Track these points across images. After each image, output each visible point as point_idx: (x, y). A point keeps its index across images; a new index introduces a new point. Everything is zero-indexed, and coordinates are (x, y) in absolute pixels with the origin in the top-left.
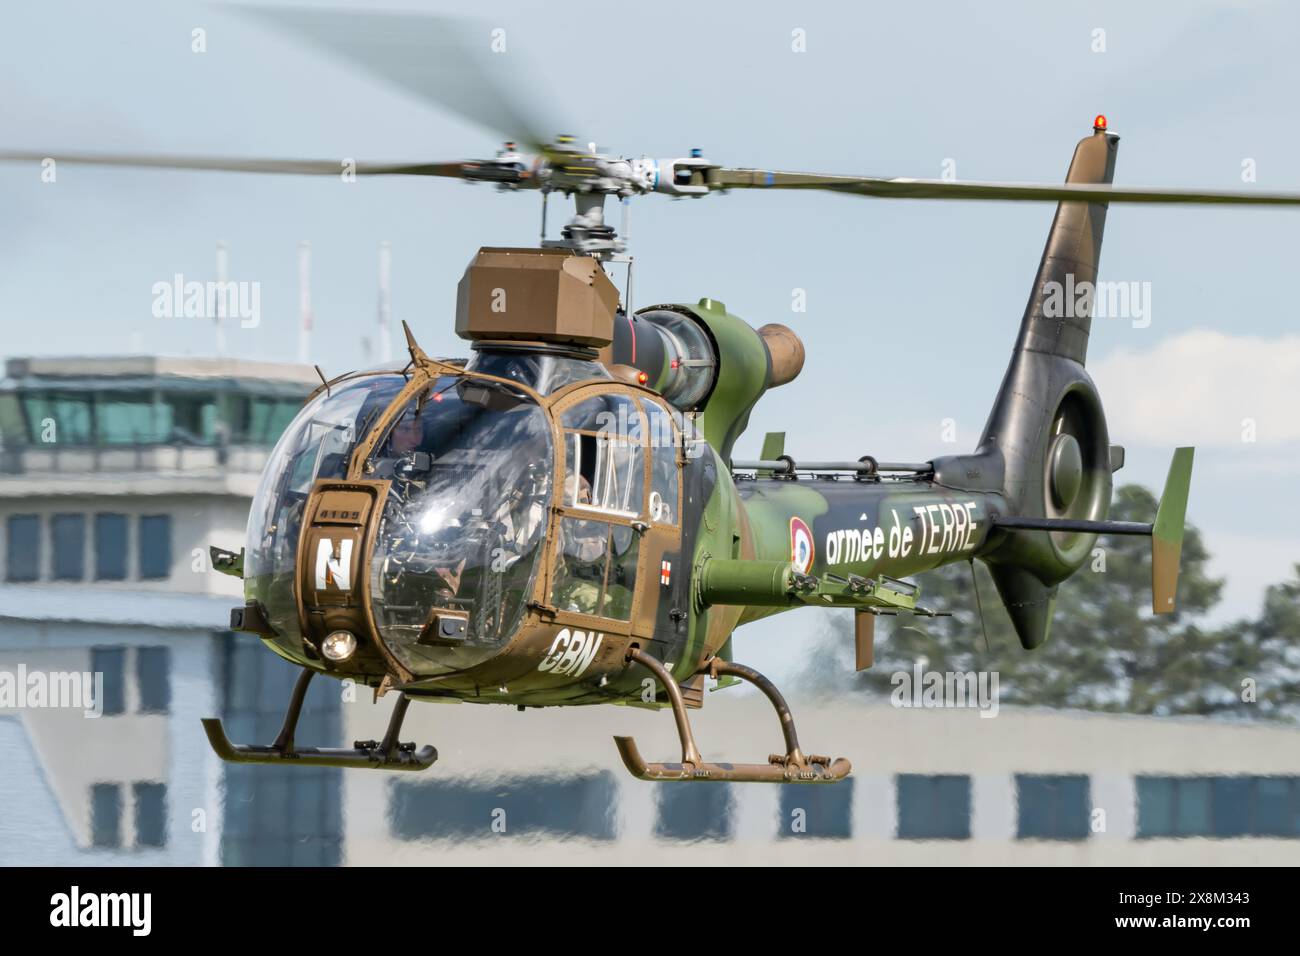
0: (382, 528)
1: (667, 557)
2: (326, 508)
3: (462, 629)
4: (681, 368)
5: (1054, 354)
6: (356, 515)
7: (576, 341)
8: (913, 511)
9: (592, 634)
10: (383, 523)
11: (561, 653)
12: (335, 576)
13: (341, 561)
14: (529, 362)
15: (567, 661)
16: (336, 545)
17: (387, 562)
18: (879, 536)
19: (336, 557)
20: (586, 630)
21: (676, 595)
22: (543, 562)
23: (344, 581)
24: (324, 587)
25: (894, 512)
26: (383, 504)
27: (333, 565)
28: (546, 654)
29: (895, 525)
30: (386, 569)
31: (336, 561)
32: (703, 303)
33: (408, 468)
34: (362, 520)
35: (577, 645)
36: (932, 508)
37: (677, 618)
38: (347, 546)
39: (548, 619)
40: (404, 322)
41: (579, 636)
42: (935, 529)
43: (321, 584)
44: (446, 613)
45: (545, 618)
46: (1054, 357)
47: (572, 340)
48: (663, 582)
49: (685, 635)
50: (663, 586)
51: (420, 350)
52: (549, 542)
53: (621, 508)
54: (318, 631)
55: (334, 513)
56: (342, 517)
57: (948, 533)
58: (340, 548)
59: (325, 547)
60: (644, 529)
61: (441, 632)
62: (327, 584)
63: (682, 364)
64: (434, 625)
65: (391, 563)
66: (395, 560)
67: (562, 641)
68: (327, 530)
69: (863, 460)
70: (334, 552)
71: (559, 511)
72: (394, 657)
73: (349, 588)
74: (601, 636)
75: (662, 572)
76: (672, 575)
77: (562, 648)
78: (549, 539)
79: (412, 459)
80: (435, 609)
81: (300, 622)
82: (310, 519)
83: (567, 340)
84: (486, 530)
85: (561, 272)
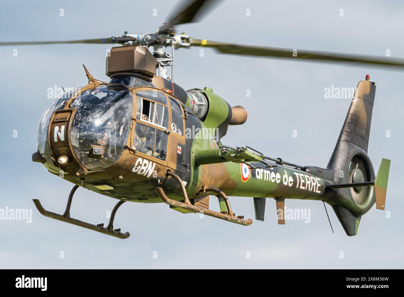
0: (74, 122)
1: (179, 145)
2: (57, 118)
3: (101, 151)
4: (195, 104)
5: (351, 142)
6: (66, 118)
7: (141, 72)
8: (293, 173)
9: (151, 162)
10: (75, 120)
11: (140, 166)
12: (60, 137)
13: (61, 132)
14: (126, 79)
15: (142, 171)
16: (60, 128)
17: (78, 135)
18: (278, 176)
19: (60, 131)
20: (149, 160)
21: (184, 158)
22: (129, 135)
23: (62, 139)
24: (57, 141)
25: (285, 171)
26: (74, 115)
27: (59, 133)
28: (134, 166)
29: (285, 174)
30: (78, 137)
31: (60, 132)
32: (205, 88)
33: (85, 107)
34: (67, 120)
35: (145, 165)
36: (301, 175)
37: (186, 166)
38: (63, 127)
39: (133, 153)
40: (83, 65)
41: (146, 162)
42: (302, 181)
43: (56, 140)
44: (95, 147)
45: (131, 152)
46: (351, 143)
47: (140, 72)
48: (178, 152)
49: (190, 173)
50: (178, 154)
51: (91, 76)
52: (131, 128)
53: (160, 125)
54: (57, 156)
55: (59, 119)
56: (62, 119)
57: (308, 184)
58: (61, 128)
59: (57, 128)
60: (169, 133)
61: (94, 152)
62: (58, 140)
63: (195, 103)
64: (91, 151)
65: (80, 135)
66: (81, 134)
67: (139, 162)
68: (57, 124)
69: (278, 159)
70: (59, 130)
71: (134, 119)
72: (84, 166)
73: (64, 140)
74: (155, 164)
75: (177, 149)
76: (182, 151)
77: (139, 164)
78: (131, 127)
79: (86, 104)
80: (92, 145)
81: (51, 154)
82: (52, 121)
83: (138, 71)
84: (110, 124)
85: (135, 50)
